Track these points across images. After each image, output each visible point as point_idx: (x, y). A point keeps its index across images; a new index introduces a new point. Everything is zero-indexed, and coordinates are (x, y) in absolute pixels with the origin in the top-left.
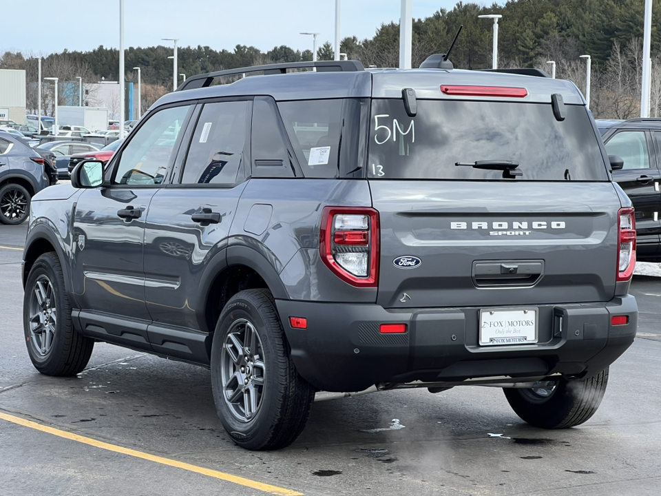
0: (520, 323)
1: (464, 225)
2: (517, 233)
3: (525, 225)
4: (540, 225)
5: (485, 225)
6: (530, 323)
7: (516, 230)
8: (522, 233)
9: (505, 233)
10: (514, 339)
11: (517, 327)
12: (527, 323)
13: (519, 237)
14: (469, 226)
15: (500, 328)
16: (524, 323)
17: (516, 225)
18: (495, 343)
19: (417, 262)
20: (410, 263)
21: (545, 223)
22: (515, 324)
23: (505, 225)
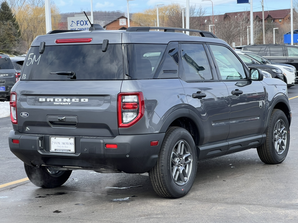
0: (67, 143)
1: (44, 100)
2: (65, 103)
3: (69, 100)
4: (75, 100)
5: (52, 100)
6: (72, 144)
7: (65, 102)
8: (67, 104)
9: (60, 103)
10: (65, 150)
11: (66, 145)
12: (71, 144)
13: (66, 105)
14: (46, 100)
15: (59, 145)
16: (69, 144)
17: (65, 100)
18: (57, 151)
19: (27, 115)
20: (25, 115)
21: (78, 99)
22: (65, 143)
23: (60, 100)
